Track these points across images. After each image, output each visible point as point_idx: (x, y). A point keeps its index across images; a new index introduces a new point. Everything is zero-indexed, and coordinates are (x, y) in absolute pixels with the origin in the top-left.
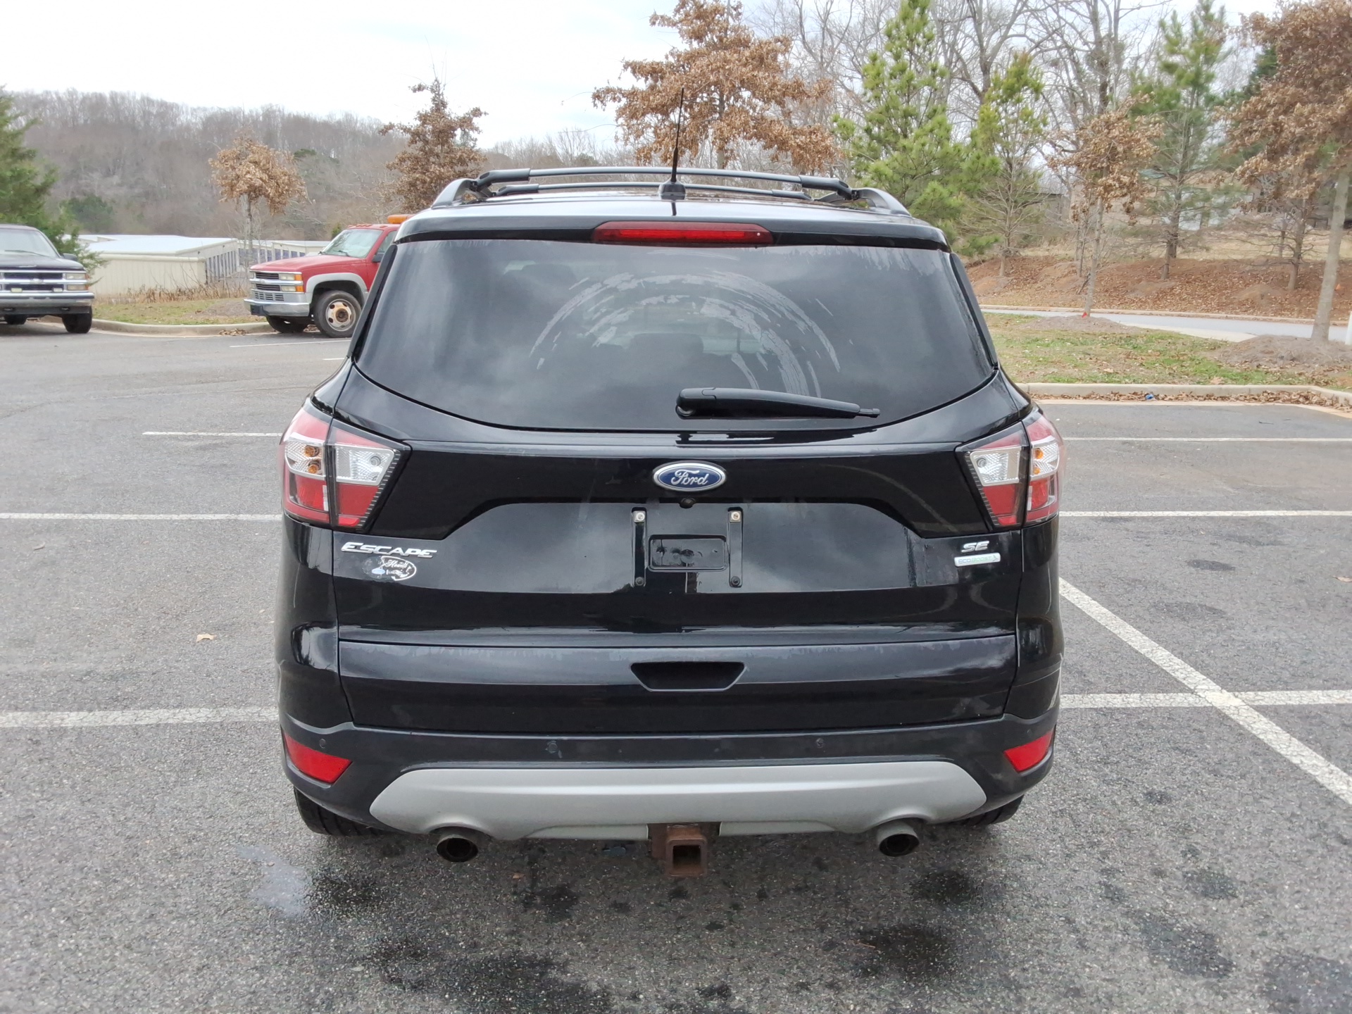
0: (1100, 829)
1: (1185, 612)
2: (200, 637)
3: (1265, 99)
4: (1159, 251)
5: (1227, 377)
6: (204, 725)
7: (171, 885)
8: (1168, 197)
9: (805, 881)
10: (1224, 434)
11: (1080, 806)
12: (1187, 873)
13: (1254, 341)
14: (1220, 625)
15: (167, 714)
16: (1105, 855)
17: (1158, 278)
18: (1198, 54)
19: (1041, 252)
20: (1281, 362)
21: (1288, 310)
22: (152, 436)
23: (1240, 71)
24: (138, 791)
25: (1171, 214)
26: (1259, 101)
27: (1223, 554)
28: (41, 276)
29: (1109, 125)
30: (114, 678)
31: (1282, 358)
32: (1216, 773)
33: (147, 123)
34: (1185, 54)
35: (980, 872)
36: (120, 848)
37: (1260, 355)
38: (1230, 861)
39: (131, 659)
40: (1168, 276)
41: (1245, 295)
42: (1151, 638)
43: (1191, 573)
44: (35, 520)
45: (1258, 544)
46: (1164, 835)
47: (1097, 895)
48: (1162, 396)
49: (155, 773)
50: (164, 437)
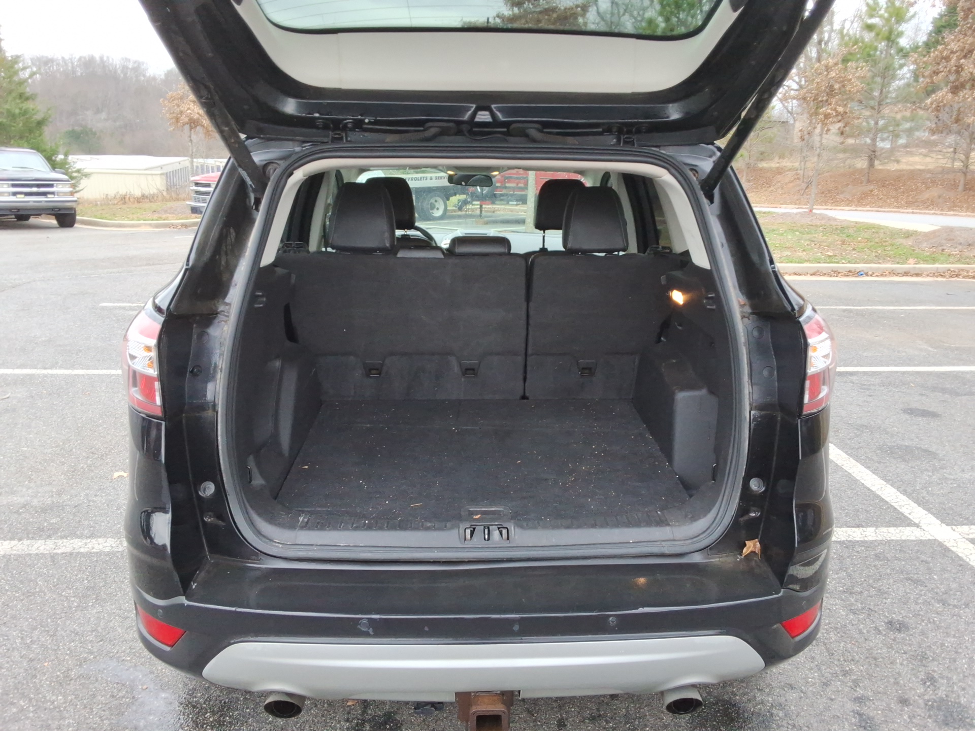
0: (850, 658)
1: (905, 453)
2: (116, 475)
3: (949, 47)
4: (861, 163)
5: (920, 259)
6: (108, 554)
7: (59, 707)
8: (868, 123)
9: (598, 710)
10: (921, 303)
11: (832, 635)
12: (928, 701)
13: (938, 231)
14: (934, 465)
15: (80, 544)
16: (856, 683)
17: (861, 183)
18: (891, 16)
19: (773, 164)
20: (960, 247)
21: (959, 206)
22: (106, 307)
23: (920, 30)
24: (45, 615)
25: (871, 136)
26: (945, 49)
27: (931, 403)
28: (38, 186)
29: (828, 69)
30: (44, 510)
31: (961, 244)
32: (944, 603)
33: (125, 75)
34: (881, 17)
35: (749, 700)
36: (22, 670)
37: (944, 241)
38: (964, 689)
39: (59, 494)
40: (869, 181)
41: (926, 195)
42: (880, 477)
43: (907, 420)
44: (7, 374)
45: (957, 394)
46: (905, 663)
47: (851, 724)
48: (870, 273)
49: (62, 598)
50: (115, 308)
